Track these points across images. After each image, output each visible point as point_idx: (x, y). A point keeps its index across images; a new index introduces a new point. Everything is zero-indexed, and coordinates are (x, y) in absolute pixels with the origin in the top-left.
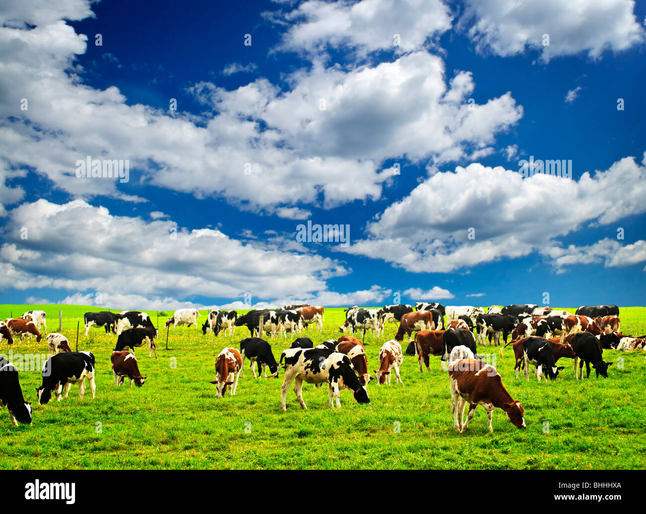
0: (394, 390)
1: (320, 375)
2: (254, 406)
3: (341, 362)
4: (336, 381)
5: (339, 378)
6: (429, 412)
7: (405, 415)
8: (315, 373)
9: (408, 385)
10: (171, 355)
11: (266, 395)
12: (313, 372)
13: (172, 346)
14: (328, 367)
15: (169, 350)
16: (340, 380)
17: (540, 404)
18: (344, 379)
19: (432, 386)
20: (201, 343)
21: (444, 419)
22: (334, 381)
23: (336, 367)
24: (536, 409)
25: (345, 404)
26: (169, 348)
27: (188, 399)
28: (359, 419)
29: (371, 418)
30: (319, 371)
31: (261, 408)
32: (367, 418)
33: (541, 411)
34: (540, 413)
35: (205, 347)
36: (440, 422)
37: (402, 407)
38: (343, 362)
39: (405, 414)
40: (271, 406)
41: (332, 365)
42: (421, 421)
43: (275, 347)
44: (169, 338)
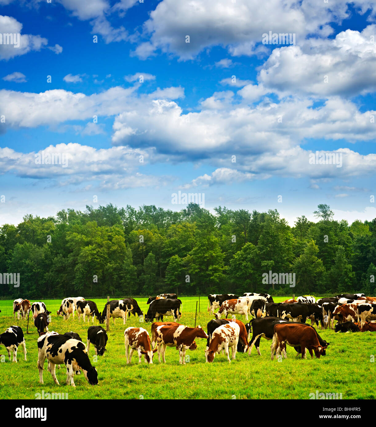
0: (222, 367)
1: (58, 358)
2: (103, 381)
3: (75, 347)
4: (70, 363)
5: (73, 360)
6: (252, 386)
7: (231, 389)
8: (53, 356)
9: (234, 363)
10: (32, 338)
11: (113, 372)
12: (52, 355)
13: (32, 331)
14: (64, 351)
15: (30, 334)
16: (74, 361)
17: (347, 380)
18: (77, 361)
19: (254, 364)
20: (58, 328)
21: (264, 392)
22: (69, 363)
23: (71, 351)
24: (343, 384)
25: (180, 379)
26: (29, 332)
27: (46, 376)
28: (192, 393)
29: (202, 391)
30: (57, 355)
31: (108, 383)
32: (199, 391)
33: (347, 385)
34: (347, 387)
35: (60, 331)
36: (261, 395)
37: (229, 382)
38: (77, 347)
39: (231, 387)
40: (118, 381)
41: (68, 349)
42: (245, 394)
43: (120, 331)
44: (29, 324)
